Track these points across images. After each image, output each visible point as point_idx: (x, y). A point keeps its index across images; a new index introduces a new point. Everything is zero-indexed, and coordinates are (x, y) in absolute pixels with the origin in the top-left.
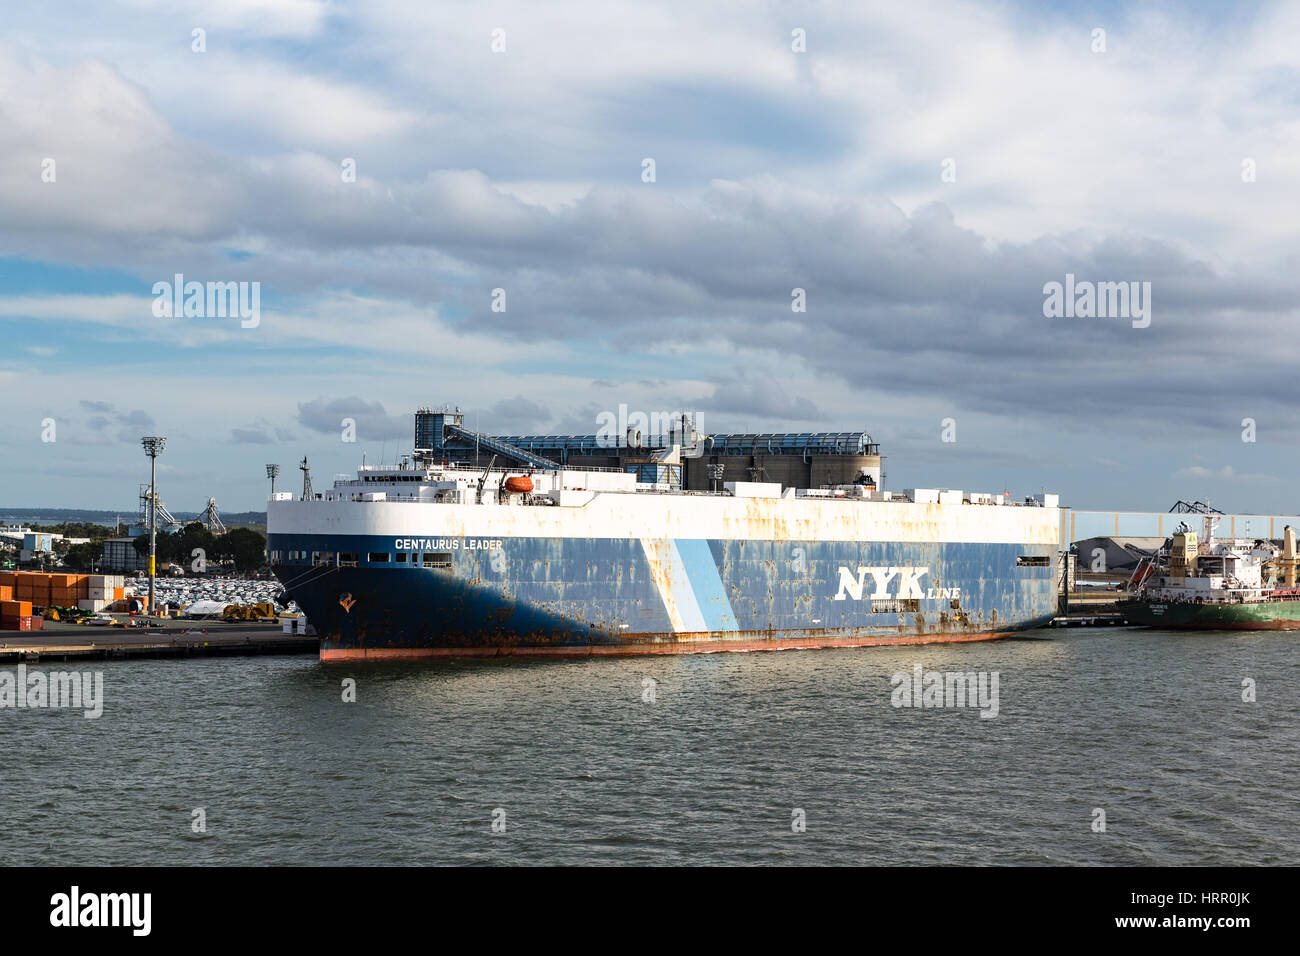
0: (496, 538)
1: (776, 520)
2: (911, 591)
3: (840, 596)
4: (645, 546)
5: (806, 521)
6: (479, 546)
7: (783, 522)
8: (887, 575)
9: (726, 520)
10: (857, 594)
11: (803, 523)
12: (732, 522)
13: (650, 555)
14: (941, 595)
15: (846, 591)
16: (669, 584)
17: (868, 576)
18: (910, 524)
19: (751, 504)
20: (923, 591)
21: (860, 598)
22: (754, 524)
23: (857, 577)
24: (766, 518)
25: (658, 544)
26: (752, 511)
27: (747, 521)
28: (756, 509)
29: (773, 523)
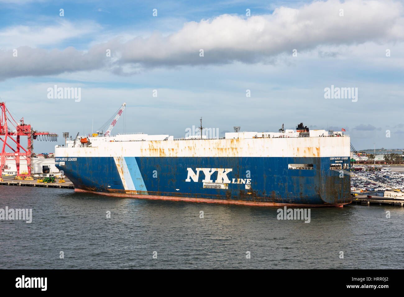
0: (75, 157)
1: (160, 149)
2: (223, 179)
3: (188, 180)
4: (115, 159)
5: (172, 149)
6: (72, 160)
7: (163, 150)
8: (210, 172)
9: (142, 150)
10: (196, 179)
11: (171, 150)
12: (144, 150)
13: (117, 162)
14: (240, 182)
15: (190, 178)
16: (123, 173)
17: (201, 172)
18: (222, 149)
19: (151, 143)
20: (230, 180)
21: (197, 182)
22: (152, 151)
23: (195, 172)
24: (156, 148)
25: (119, 159)
26: (151, 146)
27: (149, 150)
28: (152, 145)
29: (159, 150)
